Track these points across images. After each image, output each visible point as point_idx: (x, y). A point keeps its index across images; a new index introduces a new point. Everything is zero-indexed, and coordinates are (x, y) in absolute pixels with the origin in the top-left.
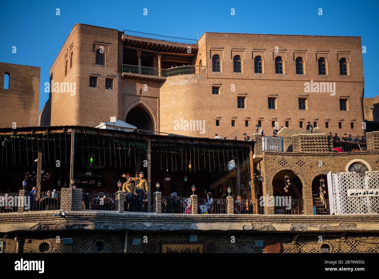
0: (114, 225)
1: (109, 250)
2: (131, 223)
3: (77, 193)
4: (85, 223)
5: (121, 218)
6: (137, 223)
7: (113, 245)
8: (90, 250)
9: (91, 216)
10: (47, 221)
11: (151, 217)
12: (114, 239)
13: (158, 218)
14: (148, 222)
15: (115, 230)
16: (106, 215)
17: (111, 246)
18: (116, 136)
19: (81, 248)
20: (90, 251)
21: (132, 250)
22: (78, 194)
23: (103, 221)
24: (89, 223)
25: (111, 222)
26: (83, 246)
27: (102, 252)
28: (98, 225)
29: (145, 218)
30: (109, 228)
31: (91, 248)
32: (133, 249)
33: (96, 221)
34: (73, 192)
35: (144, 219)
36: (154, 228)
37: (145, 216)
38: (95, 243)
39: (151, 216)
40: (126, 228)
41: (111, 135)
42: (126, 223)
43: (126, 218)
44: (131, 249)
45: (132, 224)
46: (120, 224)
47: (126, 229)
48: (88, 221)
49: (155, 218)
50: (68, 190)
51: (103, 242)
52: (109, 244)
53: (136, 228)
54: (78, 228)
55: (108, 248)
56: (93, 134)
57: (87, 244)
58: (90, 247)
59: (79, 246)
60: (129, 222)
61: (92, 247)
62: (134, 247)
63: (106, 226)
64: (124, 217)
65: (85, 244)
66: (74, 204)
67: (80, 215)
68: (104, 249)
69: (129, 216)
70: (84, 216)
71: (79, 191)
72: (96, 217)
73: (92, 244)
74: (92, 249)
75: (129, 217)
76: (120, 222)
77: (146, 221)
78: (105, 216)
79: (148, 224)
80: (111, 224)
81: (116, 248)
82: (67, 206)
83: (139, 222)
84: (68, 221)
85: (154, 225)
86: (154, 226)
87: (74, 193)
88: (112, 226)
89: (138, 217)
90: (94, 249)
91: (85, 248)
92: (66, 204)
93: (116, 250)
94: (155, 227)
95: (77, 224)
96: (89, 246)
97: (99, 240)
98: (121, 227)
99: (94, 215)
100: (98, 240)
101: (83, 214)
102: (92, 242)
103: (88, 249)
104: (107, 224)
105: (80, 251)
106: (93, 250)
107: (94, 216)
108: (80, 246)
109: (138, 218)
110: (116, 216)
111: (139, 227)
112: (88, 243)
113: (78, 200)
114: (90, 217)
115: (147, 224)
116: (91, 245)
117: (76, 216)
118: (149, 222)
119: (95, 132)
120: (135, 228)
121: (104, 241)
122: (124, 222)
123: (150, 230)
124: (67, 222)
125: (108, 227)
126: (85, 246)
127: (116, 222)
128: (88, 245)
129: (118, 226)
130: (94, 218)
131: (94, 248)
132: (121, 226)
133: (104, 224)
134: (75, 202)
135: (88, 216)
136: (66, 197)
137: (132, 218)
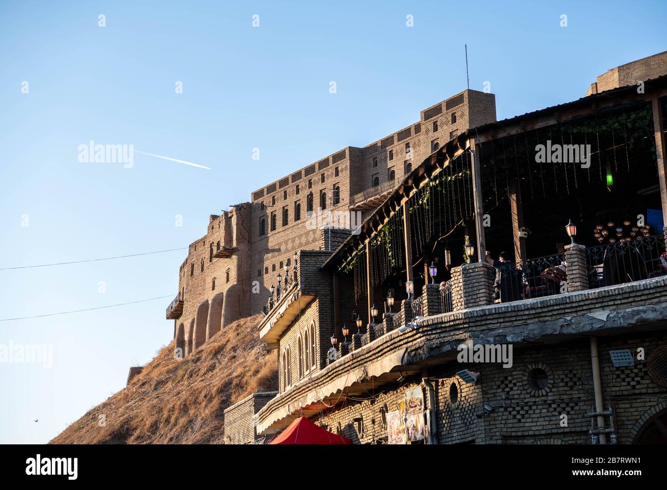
0: (517, 331)
1: (561, 384)
2: (560, 318)
3: (473, 272)
4: (457, 337)
5: (527, 313)
6: (575, 315)
7: (571, 372)
8: (518, 390)
9: (457, 320)
10: (411, 344)
11: (601, 296)
12: (571, 359)
13: (619, 294)
14: (601, 309)
15: (524, 340)
16: (487, 313)
17: (566, 376)
18: (564, 119)
19: (499, 387)
20: (519, 392)
21: (618, 380)
22: (474, 274)
23: (490, 326)
24: (462, 336)
25: (508, 324)
26: (502, 382)
27: (546, 391)
28: (481, 335)
29: (586, 300)
30: (508, 338)
31: (521, 386)
32: (622, 376)
33: (474, 329)
34: (465, 272)
35: (586, 302)
36: (622, 321)
37: (583, 296)
38: (527, 374)
39: (598, 293)
40: (549, 332)
41: (552, 122)
42: (546, 321)
43: (540, 311)
44: (615, 376)
45: (563, 320)
46: (530, 327)
47: (551, 334)
48: (461, 332)
49: (613, 295)
50: (459, 270)
51: (543, 369)
52: (561, 372)
53: (576, 327)
54: (450, 349)
55: (559, 381)
56: (512, 134)
57: (510, 378)
58: (518, 384)
59: (493, 383)
60: (554, 318)
61: (521, 384)
62: (623, 372)
63: (499, 336)
64: (532, 309)
65: (506, 378)
66: (470, 298)
67: (439, 322)
68: (549, 385)
69: (544, 305)
70: (445, 323)
71: (475, 268)
72: (467, 321)
73: (521, 376)
74: (522, 388)
75: (544, 307)
76: (529, 321)
77: (595, 308)
78: (485, 315)
79: (602, 312)
80: (511, 329)
81: (579, 379)
82: (459, 304)
83: (579, 313)
84: (428, 337)
85: (618, 313)
86: (620, 315)
87: (468, 275)
88: (512, 333)
89: (568, 301)
90: (526, 388)
91: (507, 386)
92: (458, 300)
93: (578, 383)
94: (623, 317)
95: (445, 342)
96: (515, 381)
97: (535, 366)
98: (536, 332)
99: (461, 317)
100: (532, 366)
101: (443, 319)
102: (522, 372)
103: (515, 388)
104: (501, 331)
105: (497, 395)
106: (524, 390)
107: (462, 319)
108: (495, 385)
109: (567, 303)
110: (512, 311)
111: (581, 325)
112: (512, 376)
113: (476, 289)
114: (457, 322)
115: (600, 314)
116: (519, 380)
117: (434, 327)
118: (603, 308)
119: (517, 129)
120: (573, 329)
121: (545, 366)
122: (540, 319)
123: (609, 325)
124: (428, 340)
125: (505, 336)
126: (507, 382)
127: (521, 322)
128: (513, 379)
129: (526, 332)
130: (464, 323)
131: (526, 385)
132: (533, 330)
133: (493, 332)
134: (471, 294)
135: (452, 321)
136: (456, 285)
137: (555, 308)
